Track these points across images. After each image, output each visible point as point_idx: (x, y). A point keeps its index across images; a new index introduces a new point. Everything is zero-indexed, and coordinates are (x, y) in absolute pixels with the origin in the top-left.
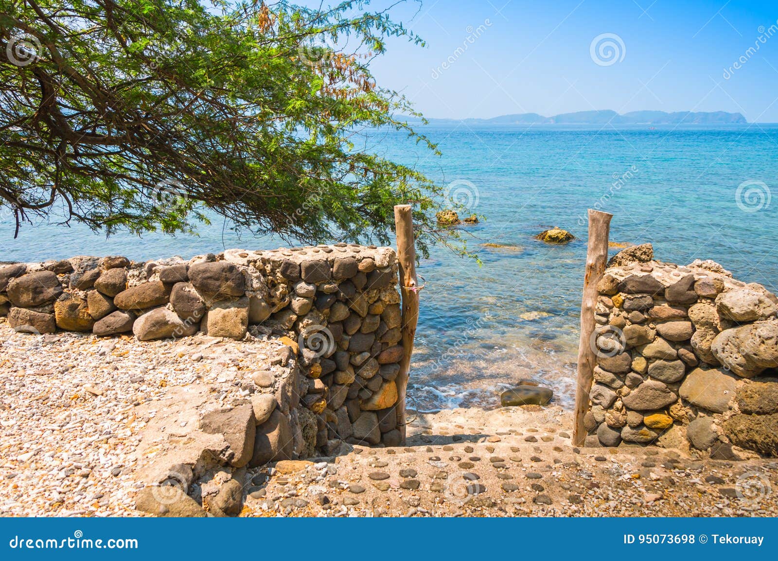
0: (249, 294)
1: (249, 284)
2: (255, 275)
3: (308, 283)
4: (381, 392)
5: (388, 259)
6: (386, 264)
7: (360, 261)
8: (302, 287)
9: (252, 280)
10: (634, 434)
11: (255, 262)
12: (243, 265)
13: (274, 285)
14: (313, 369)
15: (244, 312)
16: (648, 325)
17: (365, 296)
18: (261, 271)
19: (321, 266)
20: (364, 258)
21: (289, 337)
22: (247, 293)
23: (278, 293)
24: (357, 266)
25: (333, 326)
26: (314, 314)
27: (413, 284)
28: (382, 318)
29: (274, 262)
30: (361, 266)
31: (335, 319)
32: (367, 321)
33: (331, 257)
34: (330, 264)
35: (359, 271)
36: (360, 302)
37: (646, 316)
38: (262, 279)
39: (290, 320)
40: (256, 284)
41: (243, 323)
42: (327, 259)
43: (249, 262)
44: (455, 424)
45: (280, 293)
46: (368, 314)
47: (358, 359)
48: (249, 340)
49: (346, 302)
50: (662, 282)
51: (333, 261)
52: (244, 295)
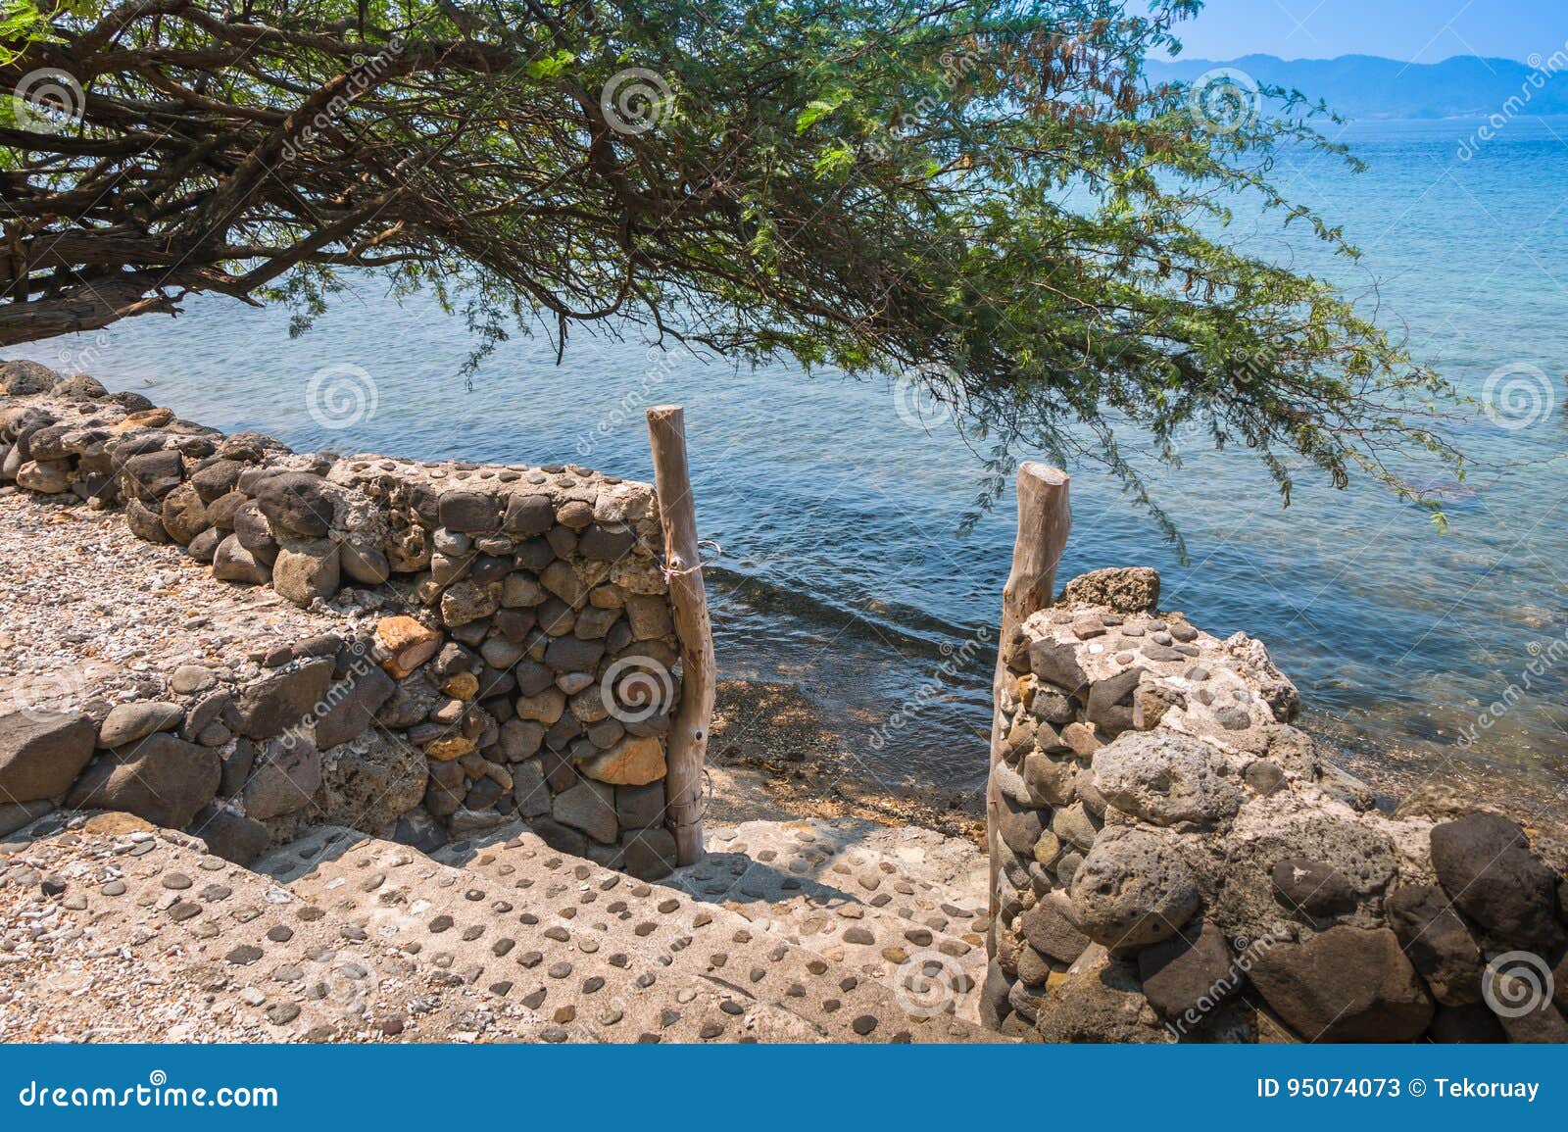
0: (336, 535)
1: (339, 518)
2: (355, 504)
3: (450, 532)
4: (617, 753)
5: (624, 508)
6: (615, 515)
7: (561, 504)
8: (442, 537)
9: (348, 512)
11: (369, 481)
12: (342, 485)
13: (404, 526)
14: (452, 680)
15: (314, 564)
16: (1069, 761)
17: (578, 570)
18: (376, 499)
19: (478, 504)
20: (571, 500)
21: (417, 618)
22: (332, 533)
23: (406, 540)
24: (554, 514)
25: (508, 614)
26: (465, 587)
27: (675, 564)
28: (624, 618)
29: (407, 485)
30: (561, 514)
31: (507, 603)
32: (583, 617)
33: (506, 489)
34: (496, 502)
35: (556, 524)
36: (575, 581)
37: (1061, 741)
38: (373, 511)
39: (426, 590)
40: (351, 520)
41: (310, 581)
42: (495, 494)
43: (356, 481)
45: (410, 541)
46: (588, 603)
47: (565, 683)
48: (316, 611)
49: (533, 576)
50: (1085, 668)
51: (507, 497)
52: (327, 536)
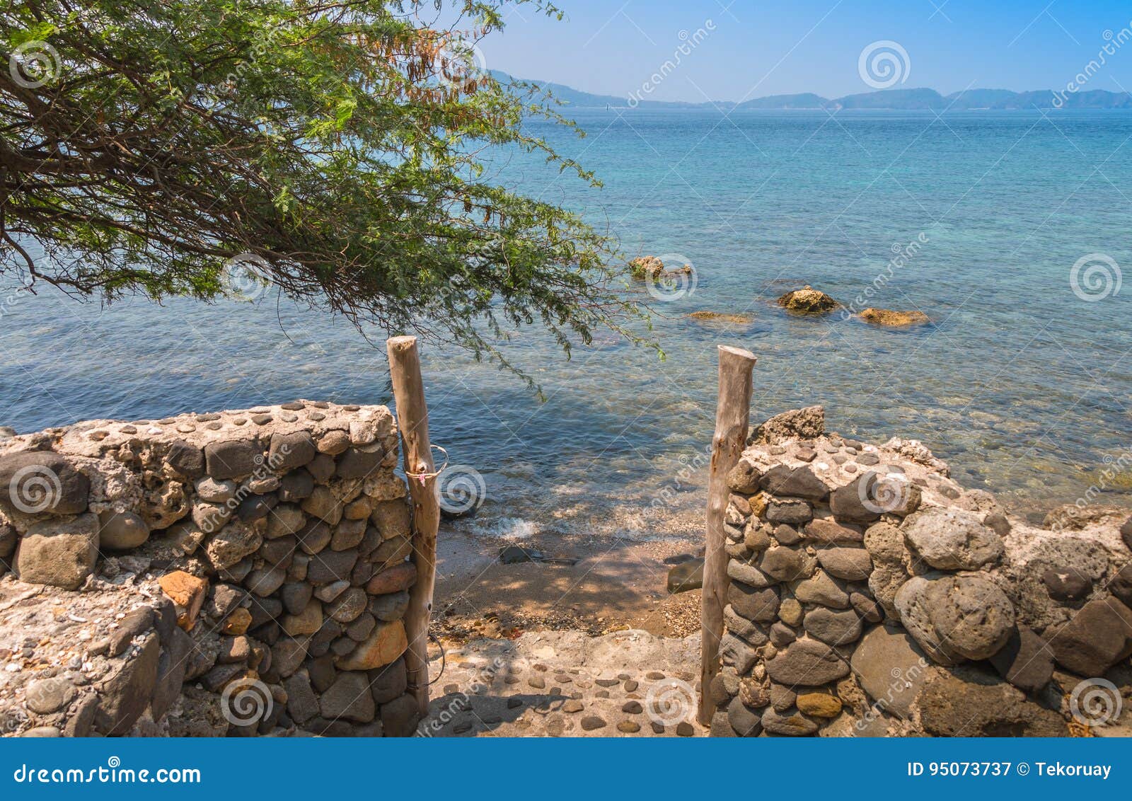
0: (97, 508)
1: (98, 490)
2: (112, 472)
3: (219, 481)
4: (373, 641)
5: (374, 429)
6: (370, 437)
7: (321, 436)
8: (208, 487)
9: (105, 483)
10: (780, 722)
11: (118, 448)
12: (91, 456)
13: (159, 484)
14: (231, 620)
15: (83, 541)
16: (805, 547)
17: (335, 491)
18: (128, 463)
19: (244, 449)
20: (329, 430)
21: (187, 570)
22: (93, 507)
23: (164, 497)
24: (314, 443)
25: (273, 544)
26: (234, 529)
27: (423, 469)
28: (372, 523)
29: (157, 444)
30: (322, 445)
31: (275, 534)
32: (341, 530)
33: (265, 431)
34: (261, 445)
35: (318, 453)
36: (327, 504)
37: (801, 534)
38: (129, 476)
39: (190, 541)
40: (112, 489)
41: (80, 560)
42: (257, 437)
43: (104, 450)
44: (534, 662)
45: (169, 498)
46: (343, 518)
47: (327, 594)
48: (93, 589)
49: (296, 505)
50: (825, 481)
51: (269, 439)
52: (88, 511)
